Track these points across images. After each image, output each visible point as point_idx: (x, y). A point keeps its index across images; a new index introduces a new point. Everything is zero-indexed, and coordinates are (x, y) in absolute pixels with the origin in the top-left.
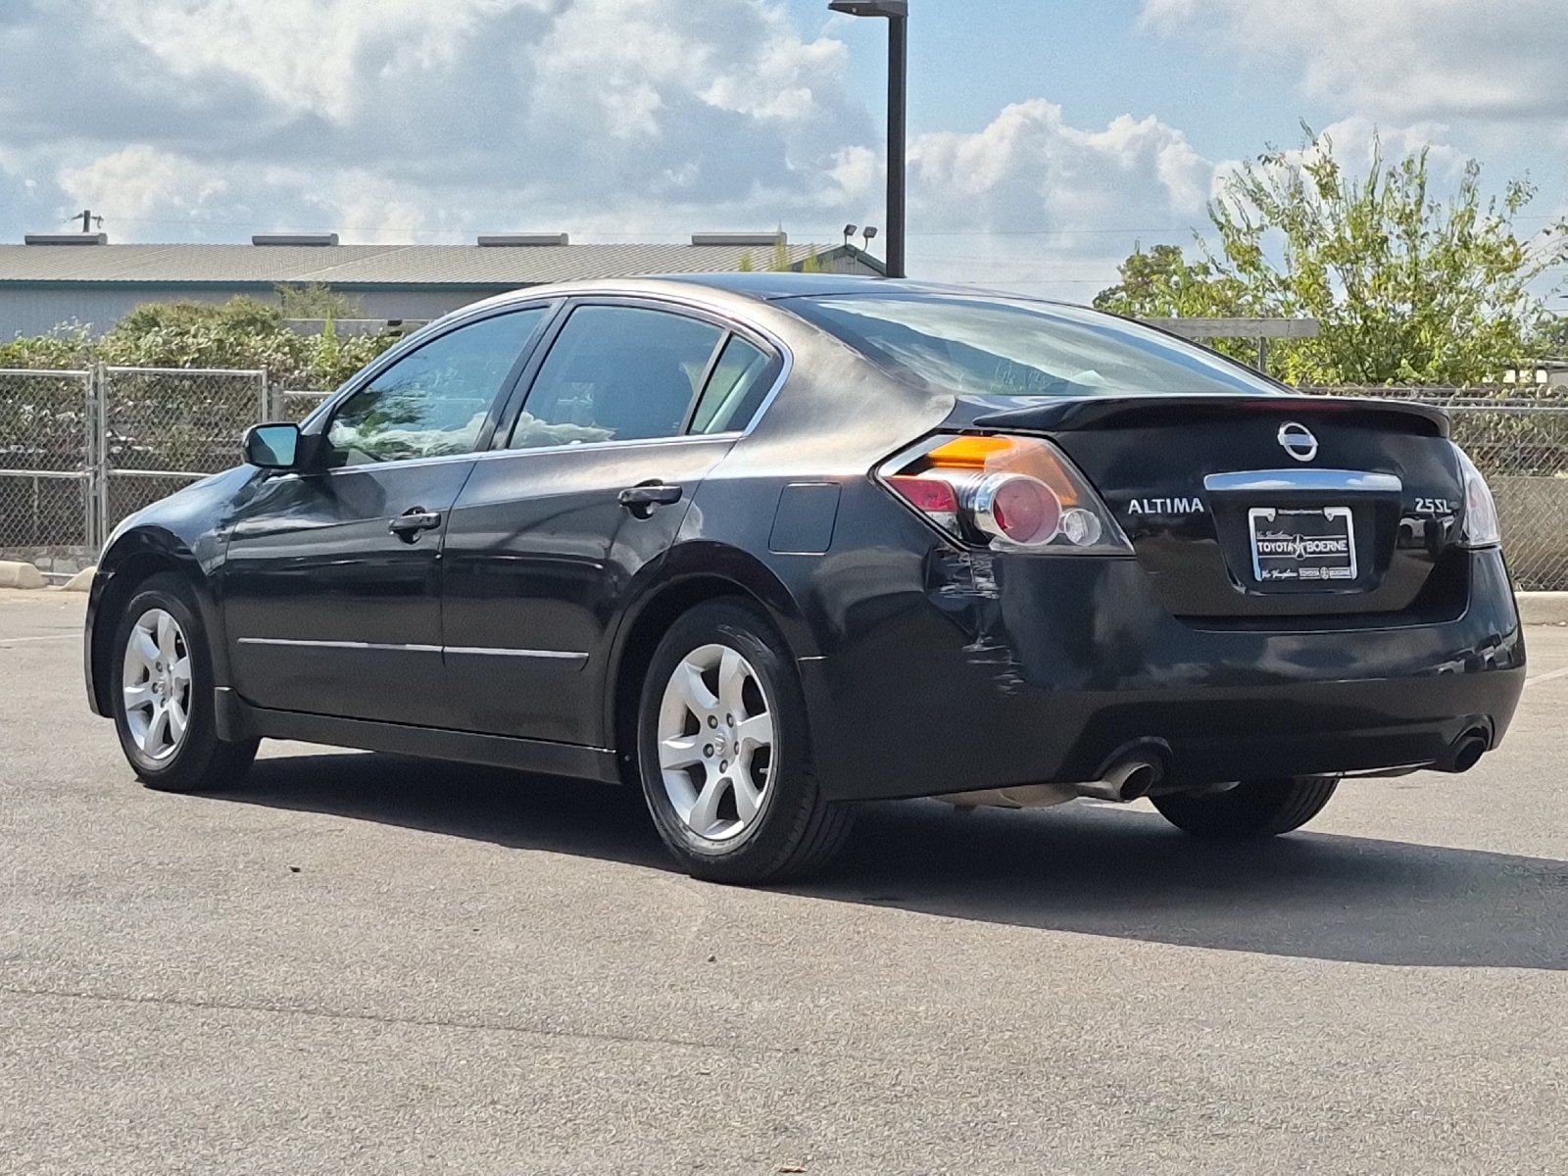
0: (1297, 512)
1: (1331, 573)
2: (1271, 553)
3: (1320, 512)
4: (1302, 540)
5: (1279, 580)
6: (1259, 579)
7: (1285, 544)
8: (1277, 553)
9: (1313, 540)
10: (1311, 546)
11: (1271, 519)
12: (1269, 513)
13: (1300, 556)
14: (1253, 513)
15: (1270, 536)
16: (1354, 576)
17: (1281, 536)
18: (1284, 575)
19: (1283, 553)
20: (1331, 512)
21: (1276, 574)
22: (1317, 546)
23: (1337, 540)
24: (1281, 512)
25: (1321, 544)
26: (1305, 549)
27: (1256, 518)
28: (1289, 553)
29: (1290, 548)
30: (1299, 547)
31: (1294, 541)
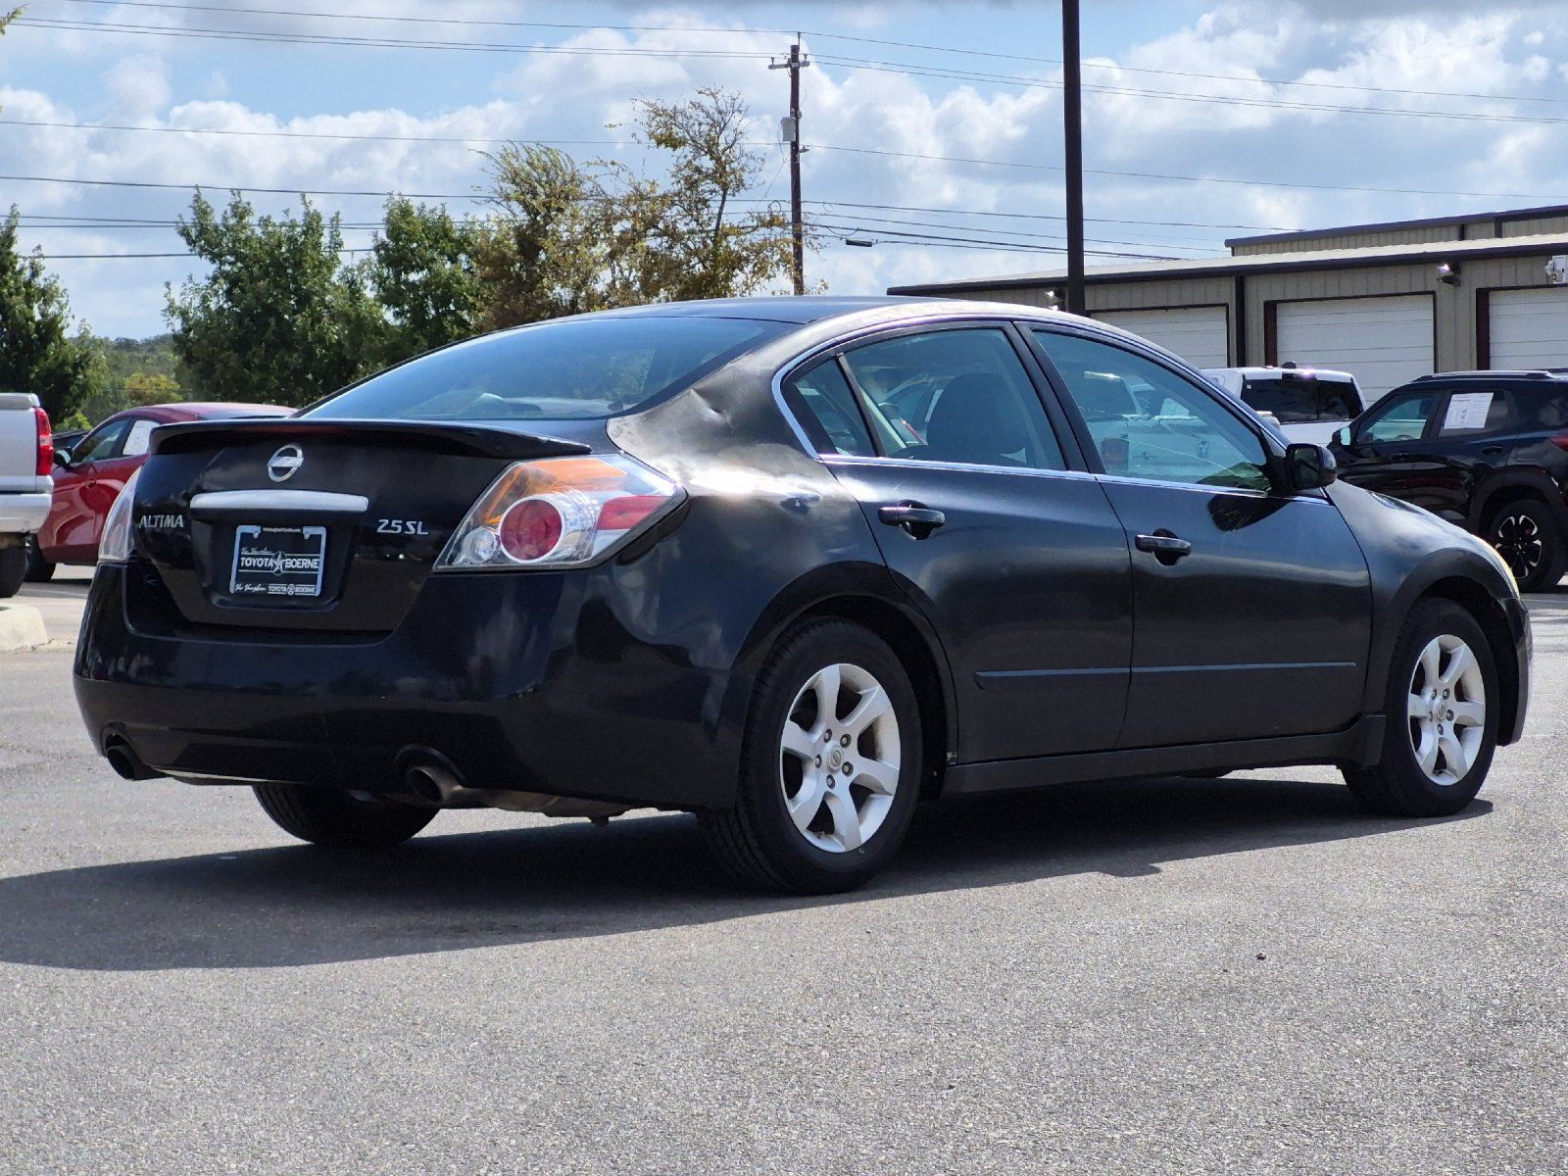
0: (280, 530)
1: (297, 590)
2: (251, 567)
3: (299, 530)
4: (283, 557)
5: (250, 594)
6: (232, 592)
7: (266, 560)
8: (256, 568)
9: (292, 558)
10: (289, 564)
11: (256, 535)
12: (255, 530)
13: (279, 571)
14: (242, 529)
15: (254, 552)
16: (318, 593)
17: (265, 552)
18: (256, 589)
19: (263, 568)
20: (308, 532)
21: (248, 587)
22: (294, 563)
23: (311, 558)
24: (265, 529)
25: (297, 561)
26: (284, 566)
27: (242, 534)
28: (269, 569)
29: (271, 564)
30: (279, 563)
31: (276, 557)
